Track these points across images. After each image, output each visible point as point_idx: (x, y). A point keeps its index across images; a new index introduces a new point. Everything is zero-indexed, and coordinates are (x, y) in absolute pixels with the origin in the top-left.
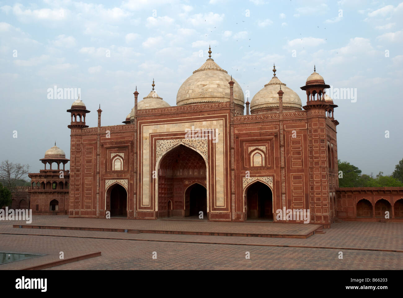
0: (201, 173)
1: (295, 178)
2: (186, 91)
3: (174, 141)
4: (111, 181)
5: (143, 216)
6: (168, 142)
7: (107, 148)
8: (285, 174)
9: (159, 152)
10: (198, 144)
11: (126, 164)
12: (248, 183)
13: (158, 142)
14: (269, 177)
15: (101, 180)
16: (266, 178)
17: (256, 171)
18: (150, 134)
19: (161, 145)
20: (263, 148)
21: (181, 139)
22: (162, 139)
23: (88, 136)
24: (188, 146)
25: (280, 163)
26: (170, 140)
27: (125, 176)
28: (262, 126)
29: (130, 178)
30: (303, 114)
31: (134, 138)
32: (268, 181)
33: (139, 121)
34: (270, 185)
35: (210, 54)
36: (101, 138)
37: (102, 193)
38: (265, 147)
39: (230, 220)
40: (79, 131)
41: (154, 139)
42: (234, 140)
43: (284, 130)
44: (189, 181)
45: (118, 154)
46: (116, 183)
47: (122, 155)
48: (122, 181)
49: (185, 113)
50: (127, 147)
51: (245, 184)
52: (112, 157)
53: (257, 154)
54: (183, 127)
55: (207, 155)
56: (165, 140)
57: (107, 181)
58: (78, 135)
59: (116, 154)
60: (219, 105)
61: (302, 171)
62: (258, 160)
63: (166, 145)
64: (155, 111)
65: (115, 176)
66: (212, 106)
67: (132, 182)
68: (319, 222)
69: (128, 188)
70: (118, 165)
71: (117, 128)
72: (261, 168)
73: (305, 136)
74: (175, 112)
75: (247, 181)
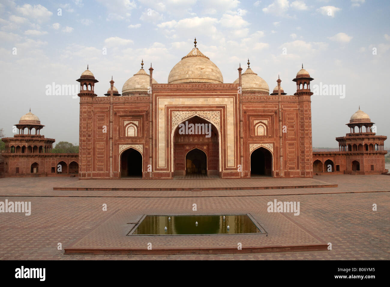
0: (201, 140)
1: (290, 144)
2: (185, 72)
3: (189, 113)
4: (125, 146)
5: (159, 176)
6: (183, 114)
7: (121, 116)
8: (283, 142)
9: (174, 122)
10: (212, 116)
11: (140, 131)
12: (254, 148)
13: (173, 113)
14: (270, 144)
15: (114, 145)
16: (268, 144)
17: (260, 139)
18: (165, 105)
19: (176, 116)
20: (265, 122)
21: (195, 111)
22: (178, 110)
23: (100, 105)
24: (202, 118)
25: (279, 134)
26: (186, 112)
27: (140, 142)
28: (265, 105)
29: (146, 143)
30: (296, 98)
31: (149, 108)
32: (269, 147)
33: (154, 94)
34: (271, 150)
35: (195, 44)
36: (114, 107)
37: (115, 156)
38: (267, 121)
39: (240, 177)
40: (89, 99)
41: (169, 110)
42: (243, 114)
43: (282, 109)
44: (190, 147)
45: (132, 121)
46: (131, 148)
47: (137, 123)
48: (137, 146)
49: (200, 90)
50: (142, 116)
51: (252, 149)
52: (125, 124)
53: (261, 126)
54: (197, 101)
55: (220, 125)
56: (181, 112)
57: (120, 146)
58: (90, 103)
59: (129, 122)
60: (230, 86)
61: (295, 139)
62: (261, 131)
63: (181, 116)
64: (171, 86)
65: (129, 141)
66: (224, 86)
67: (147, 147)
68: (308, 176)
69: (144, 152)
70: (131, 132)
71: (131, 99)
72: (264, 137)
73: (297, 114)
74: (190, 88)
75: (253, 147)
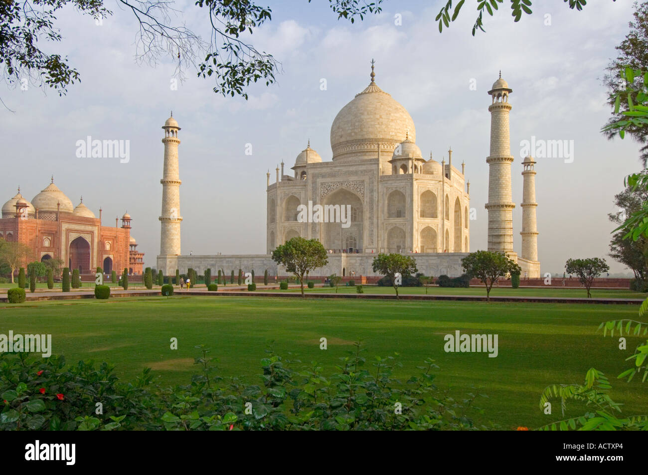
75: (105, 256)
